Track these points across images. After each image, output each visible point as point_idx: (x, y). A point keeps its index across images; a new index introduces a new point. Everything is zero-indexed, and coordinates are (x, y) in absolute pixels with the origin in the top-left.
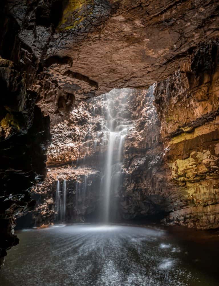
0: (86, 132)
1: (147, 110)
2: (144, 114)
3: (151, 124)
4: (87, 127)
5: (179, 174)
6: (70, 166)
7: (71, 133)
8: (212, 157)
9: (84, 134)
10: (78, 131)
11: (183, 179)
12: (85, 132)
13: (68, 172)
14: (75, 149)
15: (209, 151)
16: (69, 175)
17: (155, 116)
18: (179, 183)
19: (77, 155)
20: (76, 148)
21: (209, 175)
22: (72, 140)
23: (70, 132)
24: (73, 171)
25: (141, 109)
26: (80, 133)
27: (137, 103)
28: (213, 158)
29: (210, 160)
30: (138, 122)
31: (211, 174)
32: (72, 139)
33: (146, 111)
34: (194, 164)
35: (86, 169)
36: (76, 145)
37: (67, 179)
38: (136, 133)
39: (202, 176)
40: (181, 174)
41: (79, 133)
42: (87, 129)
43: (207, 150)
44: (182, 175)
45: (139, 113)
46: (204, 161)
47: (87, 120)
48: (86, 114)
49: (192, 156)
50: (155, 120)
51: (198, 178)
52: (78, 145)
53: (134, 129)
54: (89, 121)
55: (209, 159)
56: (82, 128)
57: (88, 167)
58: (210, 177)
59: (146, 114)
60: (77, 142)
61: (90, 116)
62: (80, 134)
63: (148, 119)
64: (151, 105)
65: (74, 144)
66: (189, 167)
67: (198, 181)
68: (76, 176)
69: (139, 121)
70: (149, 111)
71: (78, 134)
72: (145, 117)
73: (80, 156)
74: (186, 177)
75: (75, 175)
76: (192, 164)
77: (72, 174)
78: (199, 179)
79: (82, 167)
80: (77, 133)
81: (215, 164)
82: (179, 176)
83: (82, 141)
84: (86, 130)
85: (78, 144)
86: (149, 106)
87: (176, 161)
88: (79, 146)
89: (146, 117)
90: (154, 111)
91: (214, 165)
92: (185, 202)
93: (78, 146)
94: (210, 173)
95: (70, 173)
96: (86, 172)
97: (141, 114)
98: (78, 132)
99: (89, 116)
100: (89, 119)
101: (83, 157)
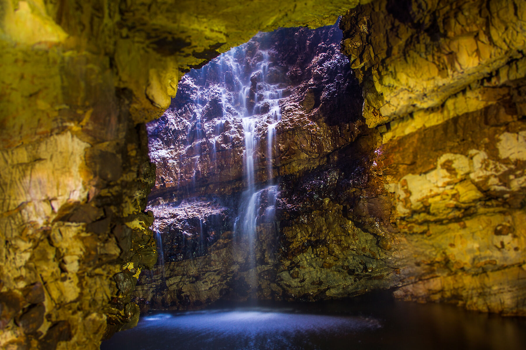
0: (190, 122)
1: (323, 61)
2: (316, 70)
3: (334, 92)
4: (190, 110)
5: (413, 207)
6: (165, 199)
7: (157, 128)
8: (491, 166)
9: (186, 127)
10: (173, 121)
11: (424, 216)
12: (188, 123)
13: (162, 215)
14: (171, 161)
15: (485, 151)
16: (166, 221)
17: (344, 75)
18: (413, 227)
19: (177, 174)
20: (173, 158)
21: (485, 206)
22: (161, 142)
23: (156, 125)
24: (172, 210)
25: (308, 59)
26: (177, 126)
27: (297, 46)
28: (495, 167)
29: (488, 173)
30: (303, 90)
31: (489, 203)
32: (162, 139)
33: (321, 63)
34: (449, 184)
35: (199, 204)
36: (171, 152)
37: (163, 230)
38: (302, 116)
39: (466, 209)
40: (418, 208)
41: (175, 125)
42: (192, 116)
43: (480, 150)
44: (421, 208)
45: (303, 69)
46: (472, 176)
47: (189, 95)
48: (184, 83)
49: (443, 166)
50: (344, 84)
51: (458, 214)
52: (175, 153)
53: (296, 106)
54: (193, 96)
55: (486, 169)
56: (181, 114)
57: (203, 200)
58: (487, 210)
59: (321, 70)
60: (172, 147)
61: (195, 86)
62: (177, 128)
63: (327, 83)
64: (332, 49)
65: (166, 152)
66: (435, 190)
67: (457, 220)
68: (180, 221)
69: (306, 87)
70: (327, 64)
71: (173, 129)
72: (318, 78)
73: (181, 176)
74: (429, 213)
75: (178, 220)
76: (444, 183)
77: (171, 217)
78: (461, 216)
79: (189, 201)
80: (171, 127)
81: (500, 181)
82: (414, 212)
83: (184, 142)
84: (189, 117)
85: (176, 151)
86: (325, 50)
87: (404, 178)
88: (179, 155)
89: (323, 78)
90: (339, 62)
91: (497, 185)
92: (427, 267)
93: (175, 156)
94: (486, 201)
95: (166, 216)
96: (199, 211)
97: (309, 70)
98: (172, 124)
99: (192, 85)
100: (192, 93)
101: (190, 178)
